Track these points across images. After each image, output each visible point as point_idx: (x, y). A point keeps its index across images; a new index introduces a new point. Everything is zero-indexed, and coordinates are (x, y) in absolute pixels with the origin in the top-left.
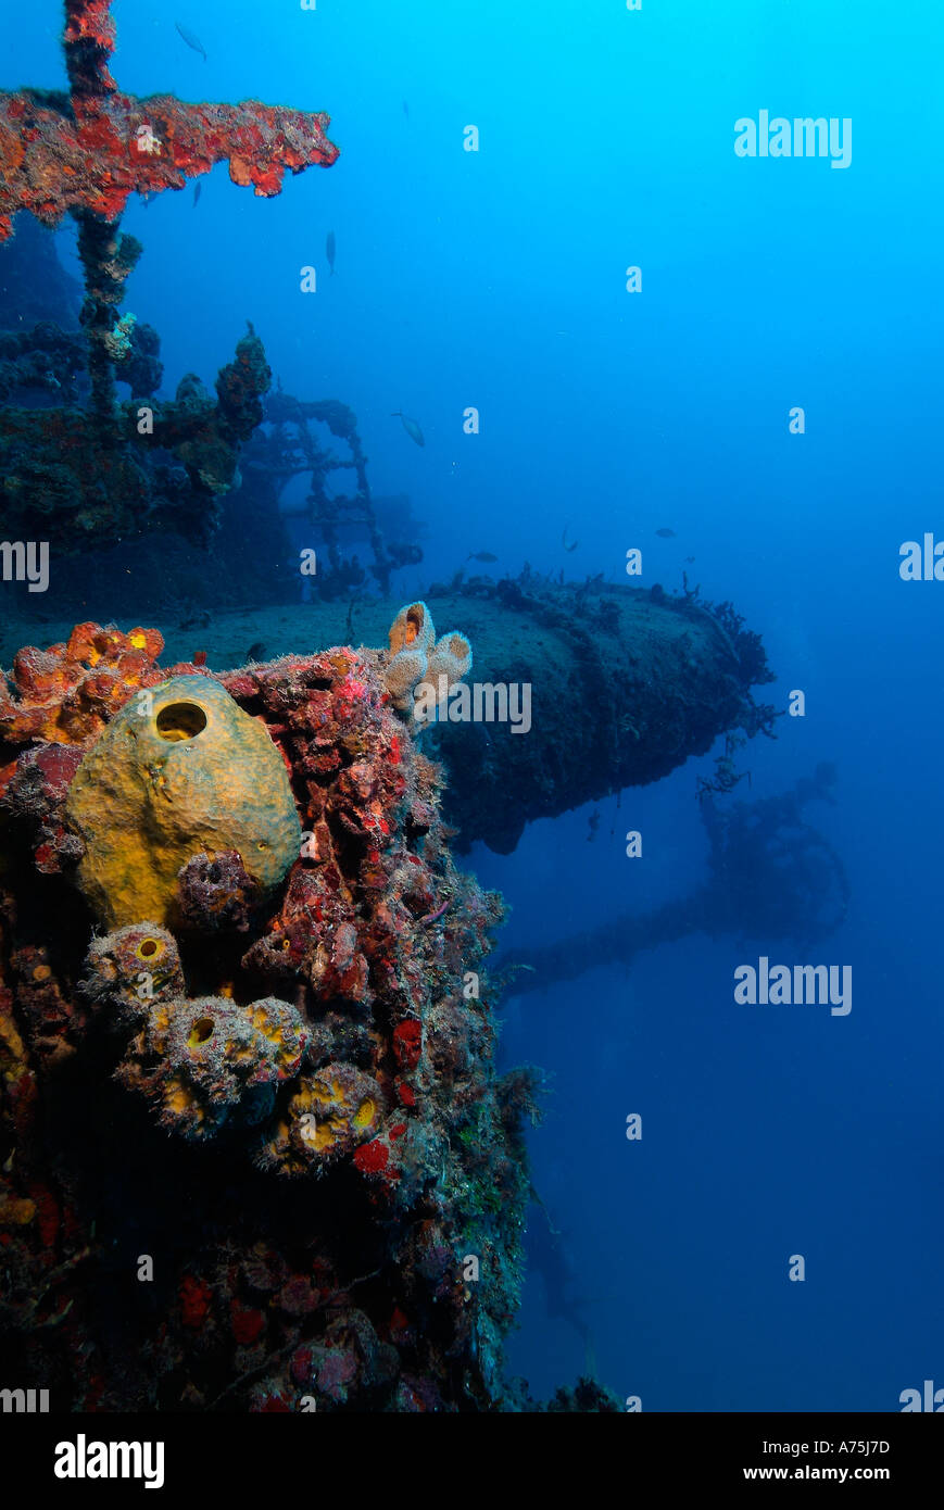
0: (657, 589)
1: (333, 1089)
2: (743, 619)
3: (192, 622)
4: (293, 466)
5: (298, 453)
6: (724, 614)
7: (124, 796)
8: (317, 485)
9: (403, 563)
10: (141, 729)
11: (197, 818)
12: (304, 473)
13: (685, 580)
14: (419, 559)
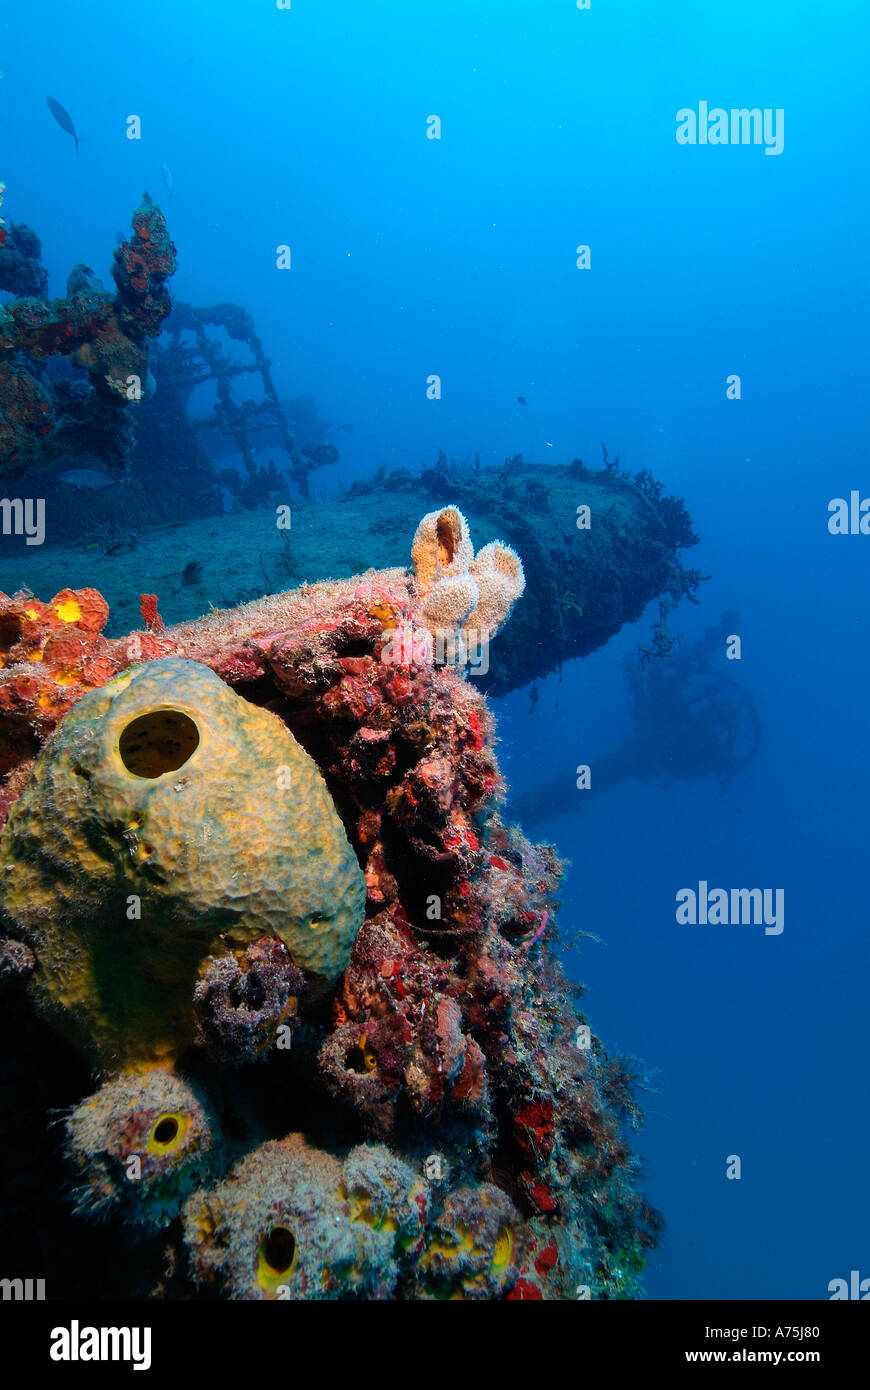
0: (577, 464)
1: (458, 1235)
2: (662, 486)
3: (119, 546)
4: (196, 374)
5: (198, 360)
6: (643, 481)
7: (85, 876)
8: (223, 392)
9: (320, 464)
10: (96, 765)
11: (210, 901)
12: (209, 381)
13: (605, 451)
14: (334, 458)
